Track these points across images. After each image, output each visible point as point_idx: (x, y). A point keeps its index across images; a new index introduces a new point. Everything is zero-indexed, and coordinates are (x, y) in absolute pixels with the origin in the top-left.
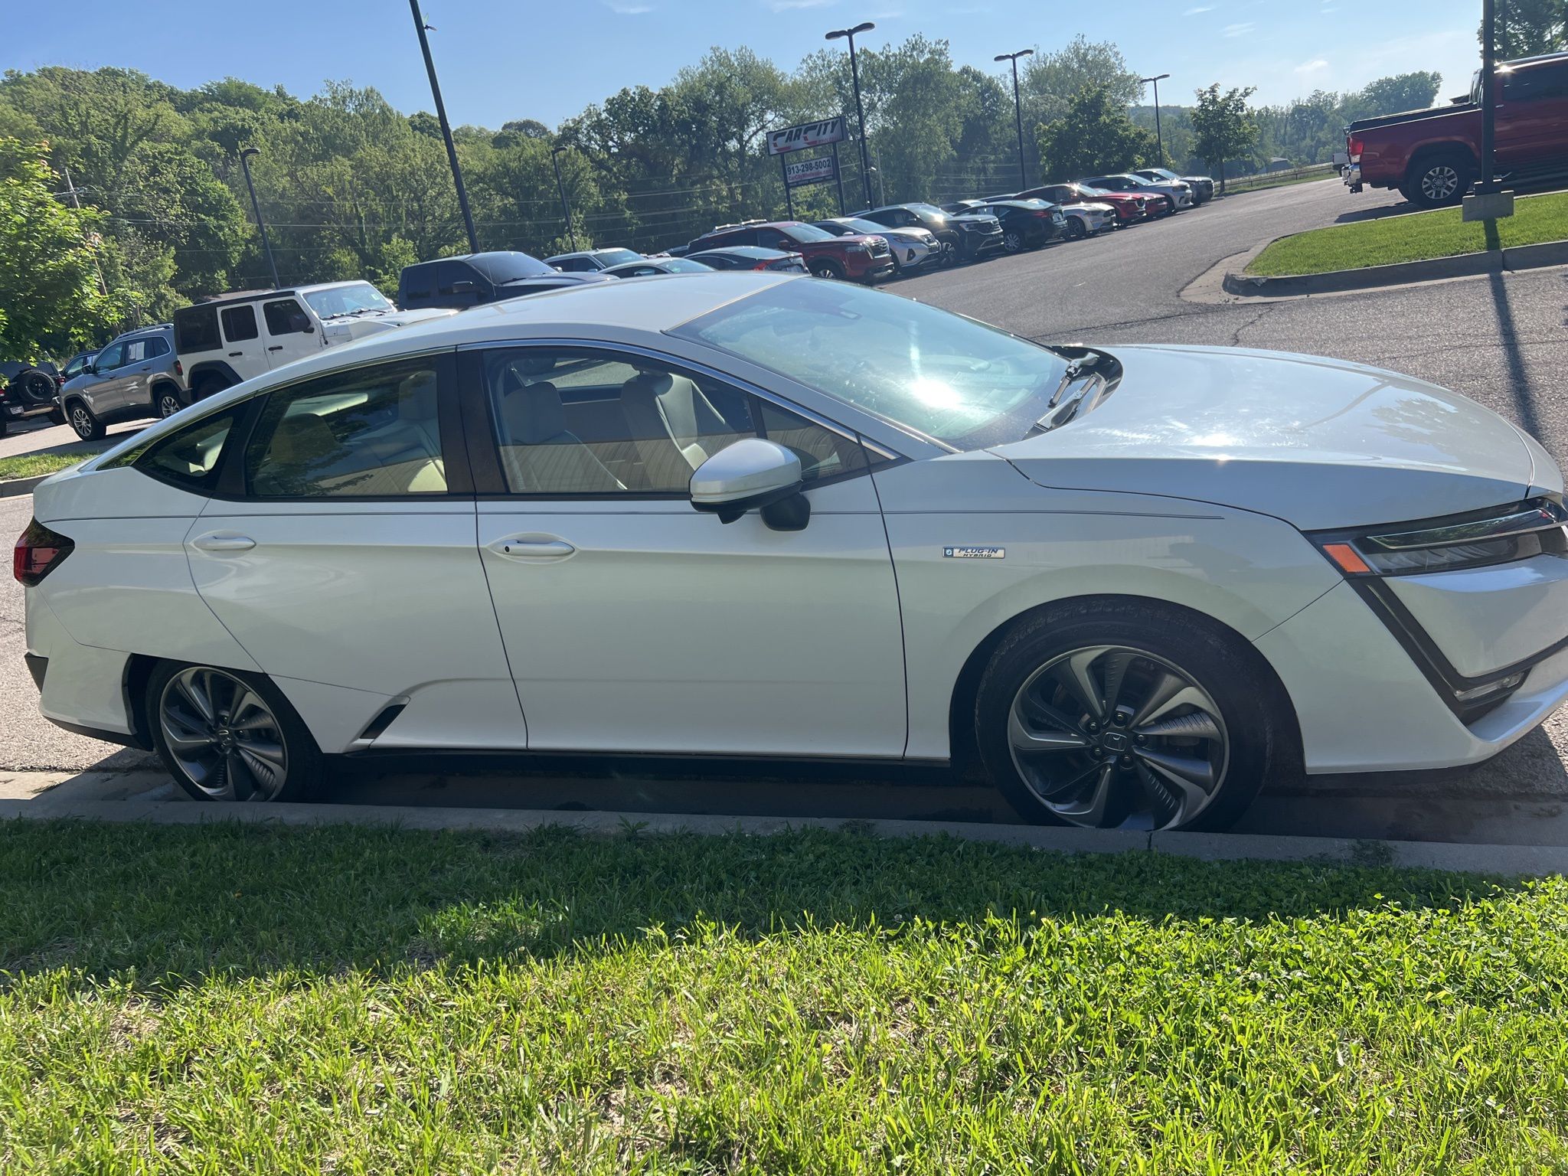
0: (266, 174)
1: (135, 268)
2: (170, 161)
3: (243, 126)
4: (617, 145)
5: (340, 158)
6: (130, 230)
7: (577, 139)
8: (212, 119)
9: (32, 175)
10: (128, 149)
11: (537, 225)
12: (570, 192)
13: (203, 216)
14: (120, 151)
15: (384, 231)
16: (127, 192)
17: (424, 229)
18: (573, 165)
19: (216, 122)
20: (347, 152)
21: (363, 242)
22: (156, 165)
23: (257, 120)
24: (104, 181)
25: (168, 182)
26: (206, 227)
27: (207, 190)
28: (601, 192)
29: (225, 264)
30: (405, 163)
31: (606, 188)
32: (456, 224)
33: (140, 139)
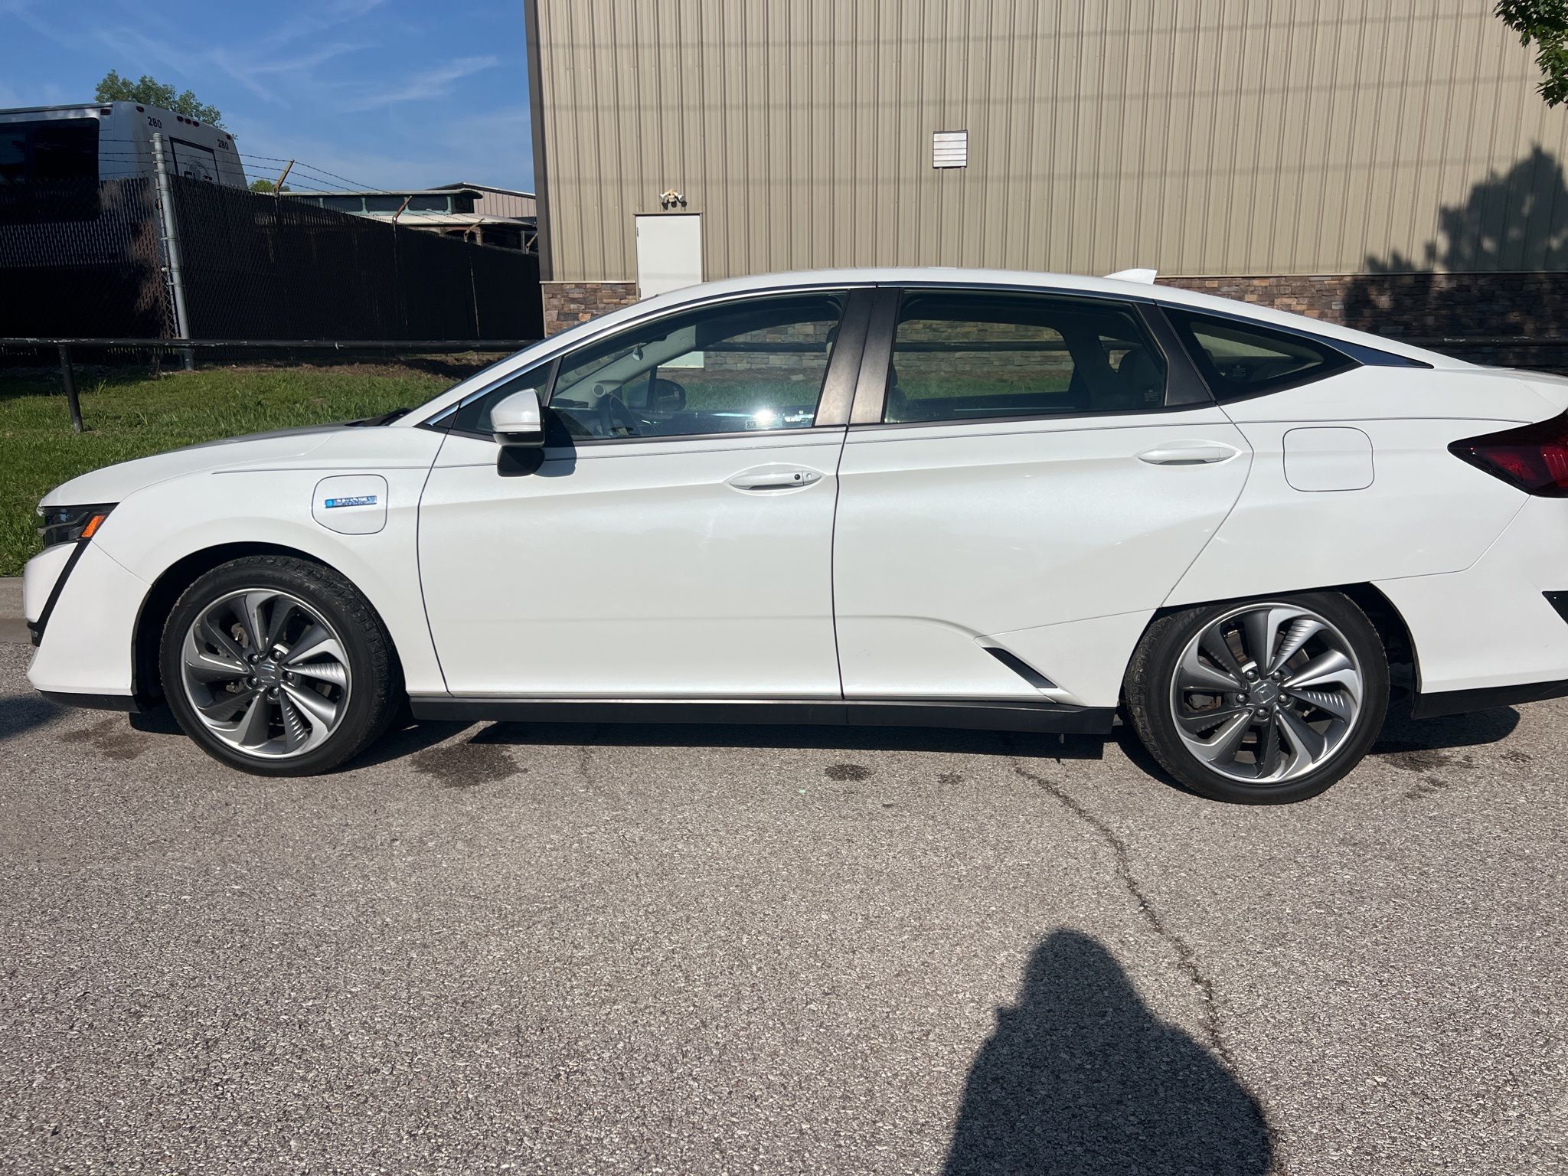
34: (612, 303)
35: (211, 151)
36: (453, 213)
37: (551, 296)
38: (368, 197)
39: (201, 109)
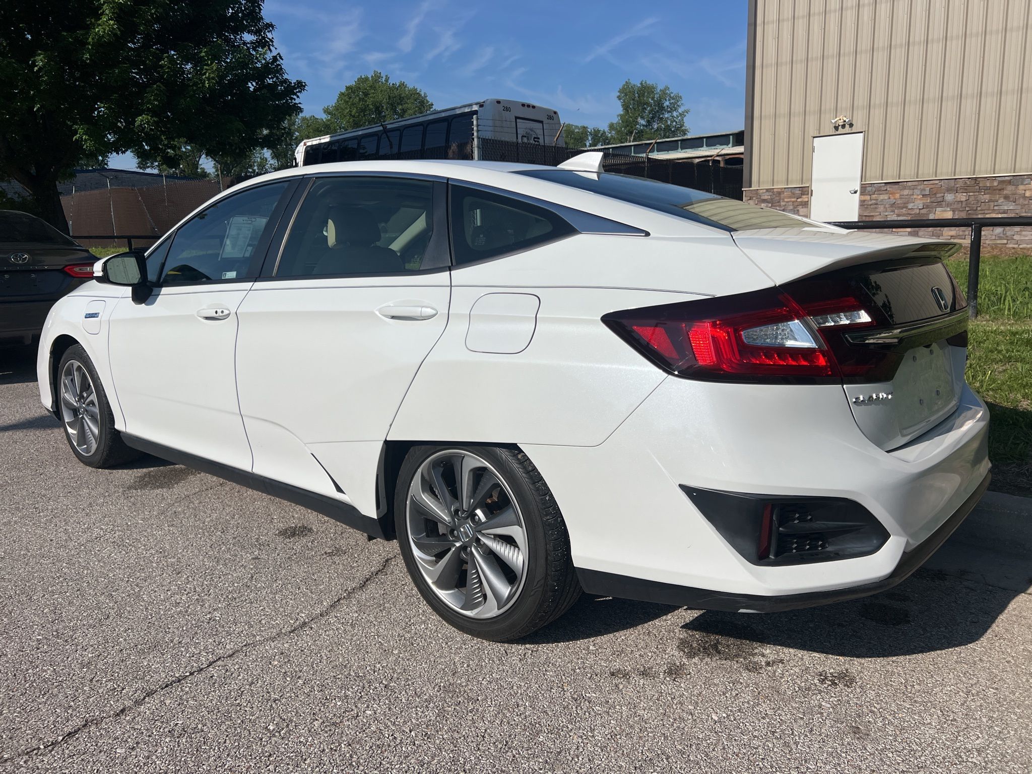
34: (791, 201)
35: (541, 122)
36: (733, 147)
37: (749, 198)
38: (707, 138)
39: (672, 95)
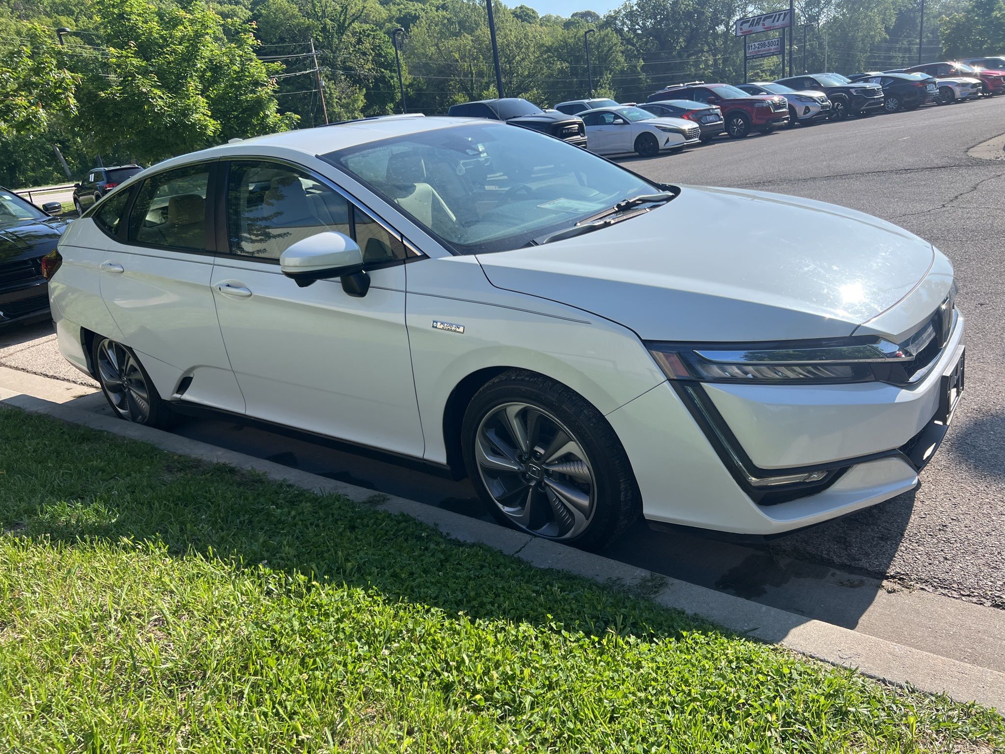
0: (423, 44)
1: (343, 100)
2: (368, 35)
3: (415, 14)
4: (641, 28)
5: (466, 35)
6: (343, 77)
7: (615, 24)
8: (399, 10)
9: (245, 42)
10: (346, 27)
11: (581, 81)
12: (605, 59)
13: (383, 70)
14: (342, 29)
15: (486, 83)
16: (342, 55)
17: (510, 82)
18: (609, 41)
19: (401, 12)
20: (471, 31)
21: (472, 89)
22: (360, 38)
23: (424, 10)
24: (332, 47)
25: (366, 48)
26: (384, 77)
27: (387, 54)
28: (626, 60)
29: (392, 100)
30: (505, 38)
31: (628, 56)
32: (530, 79)
33: (353, 21)
